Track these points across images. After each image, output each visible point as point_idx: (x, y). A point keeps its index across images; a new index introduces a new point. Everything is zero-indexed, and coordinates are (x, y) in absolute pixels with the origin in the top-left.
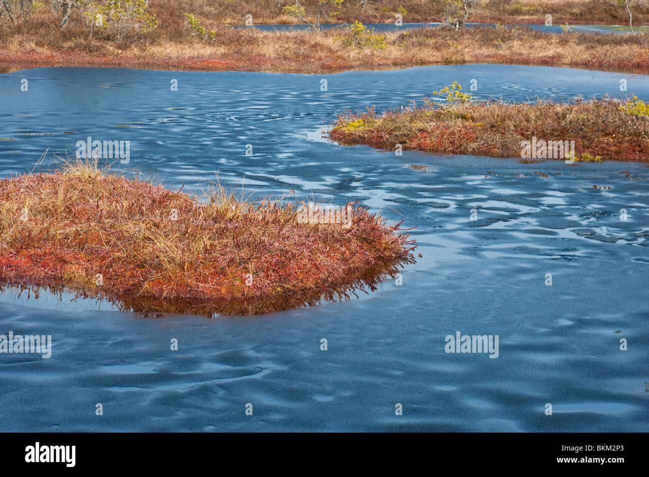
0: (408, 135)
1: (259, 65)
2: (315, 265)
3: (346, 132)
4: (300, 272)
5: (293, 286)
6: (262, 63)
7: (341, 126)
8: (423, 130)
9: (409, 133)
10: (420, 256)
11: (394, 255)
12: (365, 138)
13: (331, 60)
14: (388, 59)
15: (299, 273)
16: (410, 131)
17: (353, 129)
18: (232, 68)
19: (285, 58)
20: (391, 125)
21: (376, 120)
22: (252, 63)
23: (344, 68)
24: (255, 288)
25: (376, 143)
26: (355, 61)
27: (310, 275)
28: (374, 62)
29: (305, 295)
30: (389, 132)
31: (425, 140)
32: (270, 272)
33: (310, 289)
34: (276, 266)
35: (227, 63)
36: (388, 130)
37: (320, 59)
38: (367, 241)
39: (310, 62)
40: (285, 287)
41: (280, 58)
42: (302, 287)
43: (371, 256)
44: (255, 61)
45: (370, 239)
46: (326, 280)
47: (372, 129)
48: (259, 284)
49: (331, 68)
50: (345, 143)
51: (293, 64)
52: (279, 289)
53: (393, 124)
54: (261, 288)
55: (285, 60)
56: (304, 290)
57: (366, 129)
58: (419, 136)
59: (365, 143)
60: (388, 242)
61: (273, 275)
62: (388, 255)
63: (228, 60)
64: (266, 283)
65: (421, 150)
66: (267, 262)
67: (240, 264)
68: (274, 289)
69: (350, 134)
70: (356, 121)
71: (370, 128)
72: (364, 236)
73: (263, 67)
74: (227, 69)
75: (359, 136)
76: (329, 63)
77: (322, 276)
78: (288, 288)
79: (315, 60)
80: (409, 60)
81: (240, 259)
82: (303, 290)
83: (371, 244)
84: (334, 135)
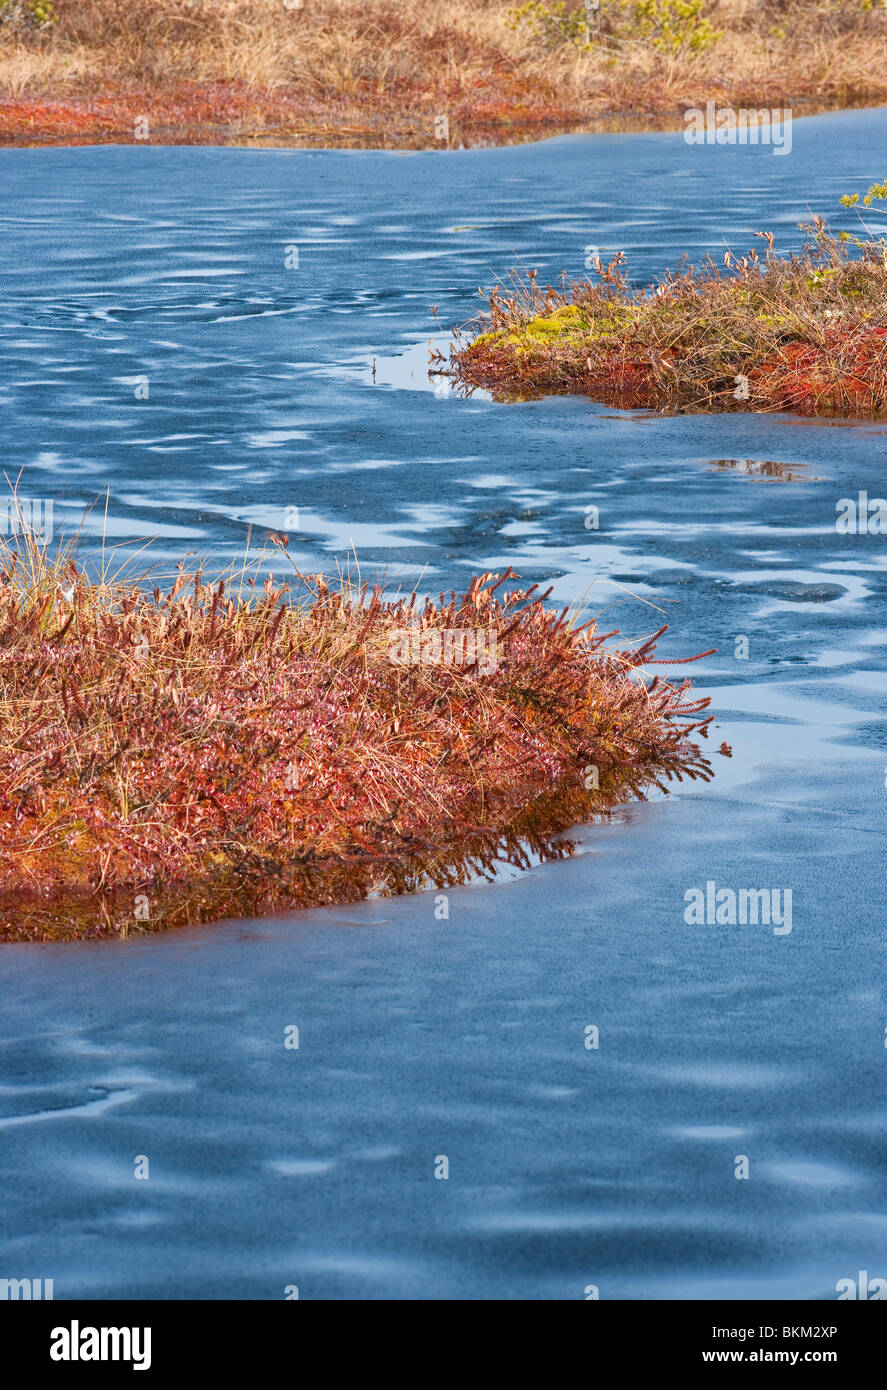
0: (744, 356)
1: (219, 120)
2: (348, 777)
3: (518, 351)
4: (293, 802)
5: (269, 848)
6: (232, 111)
7: (501, 331)
8: (796, 336)
9: (746, 349)
10: (726, 751)
11: (632, 751)
12: (585, 373)
13: (497, 96)
14: (718, 86)
15: (288, 805)
16: (750, 341)
17: (541, 339)
18: (115, 133)
19: (322, 91)
20: (679, 324)
21: (629, 308)
22: (194, 114)
23: (548, 123)
24: (136, 855)
25: (627, 389)
26: (591, 96)
27: (328, 812)
28: (664, 97)
29: (309, 876)
30: (674, 349)
31: (804, 374)
32: (191, 801)
33: (327, 858)
34: (209, 782)
35: (95, 116)
36: (672, 339)
37: (457, 92)
38: (537, 703)
39: (417, 106)
40: (239, 852)
41: (300, 92)
42: (301, 850)
43: (549, 753)
44: (204, 107)
45: (546, 696)
46: (384, 830)
47: (614, 339)
48: (151, 842)
49: (497, 124)
50: (514, 391)
51: (354, 113)
52: (220, 858)
53: (688, 319)
54: (156, 855)
55: (322, 101)
56: (307, 862)
57: (592, 338)
58: (781, 361)
59: (584, 392)
60: (612, 704)
61: (200, 811)
62: (612, 750)
63: (102, 101)
64: (175, 839)
65: (788, 408)
66: (179, 768)
67: (84, 775)
68: (202, 858)
69: (532, 358)
70: (556, 312)
71: (605, 336)
72: (526, 686)
73: (236, 127)
74: (97, 137)
75: (566, 366)
76: (488, 108)
77: (369, 814)
78: (249, 853)
79: (437, 95)
80: (804, 89)
81: (85, 760)
82: (304, 861)
83: (550, 712)
84: (474, 367)
